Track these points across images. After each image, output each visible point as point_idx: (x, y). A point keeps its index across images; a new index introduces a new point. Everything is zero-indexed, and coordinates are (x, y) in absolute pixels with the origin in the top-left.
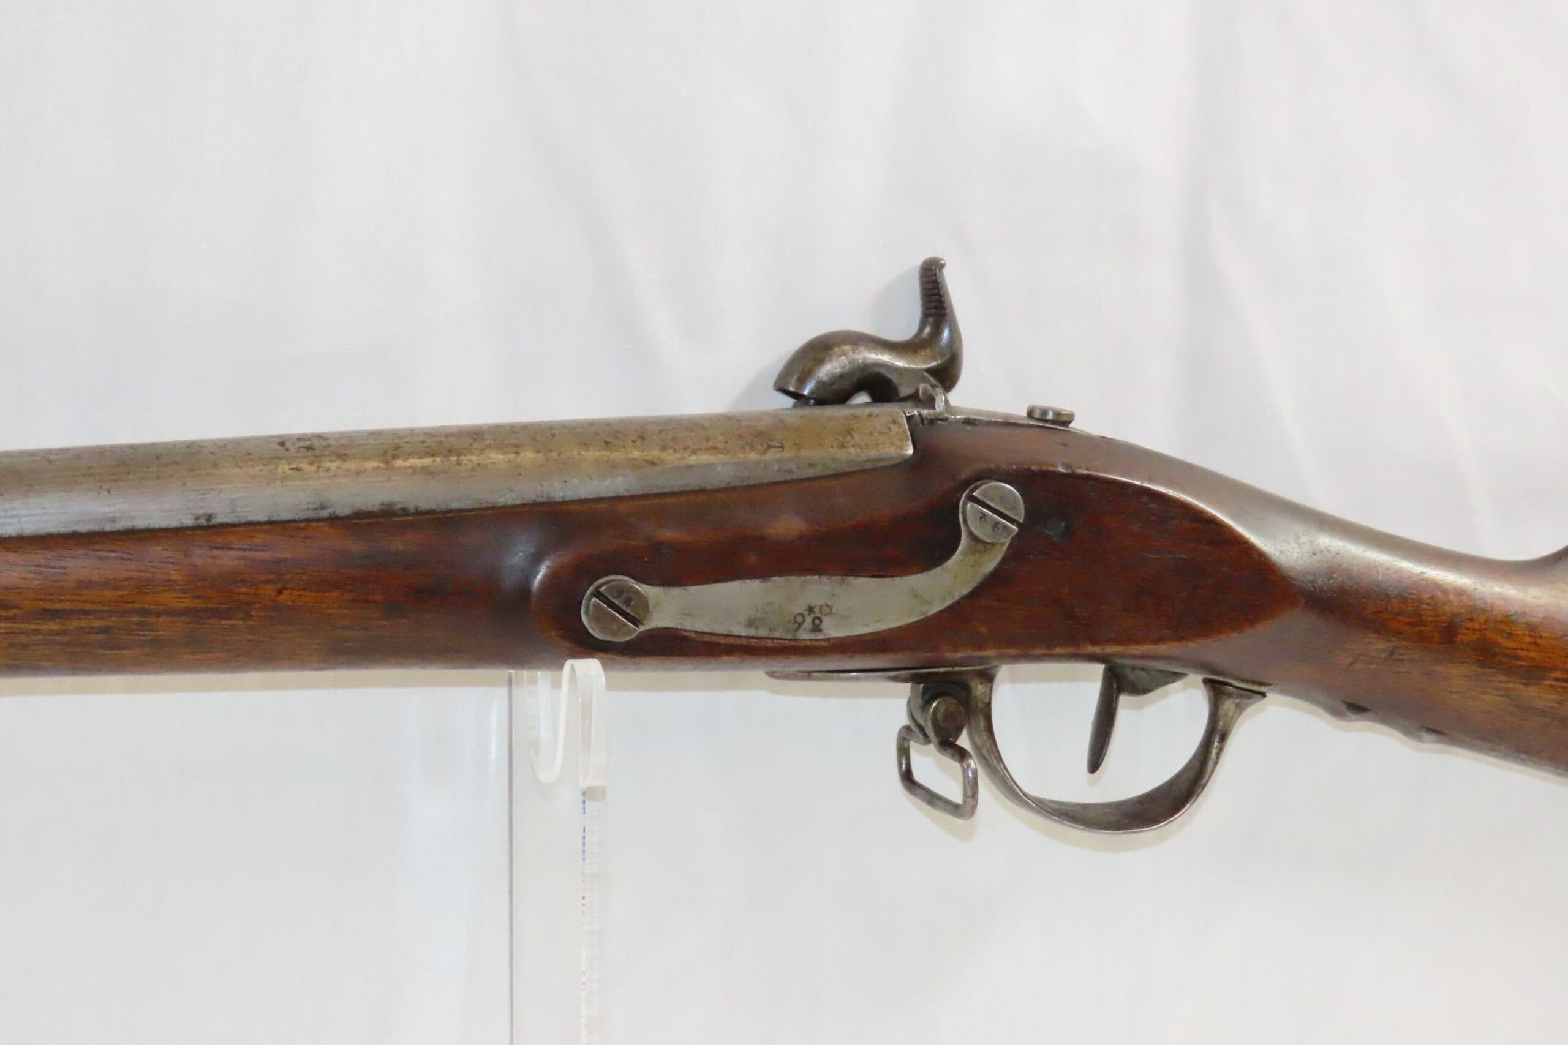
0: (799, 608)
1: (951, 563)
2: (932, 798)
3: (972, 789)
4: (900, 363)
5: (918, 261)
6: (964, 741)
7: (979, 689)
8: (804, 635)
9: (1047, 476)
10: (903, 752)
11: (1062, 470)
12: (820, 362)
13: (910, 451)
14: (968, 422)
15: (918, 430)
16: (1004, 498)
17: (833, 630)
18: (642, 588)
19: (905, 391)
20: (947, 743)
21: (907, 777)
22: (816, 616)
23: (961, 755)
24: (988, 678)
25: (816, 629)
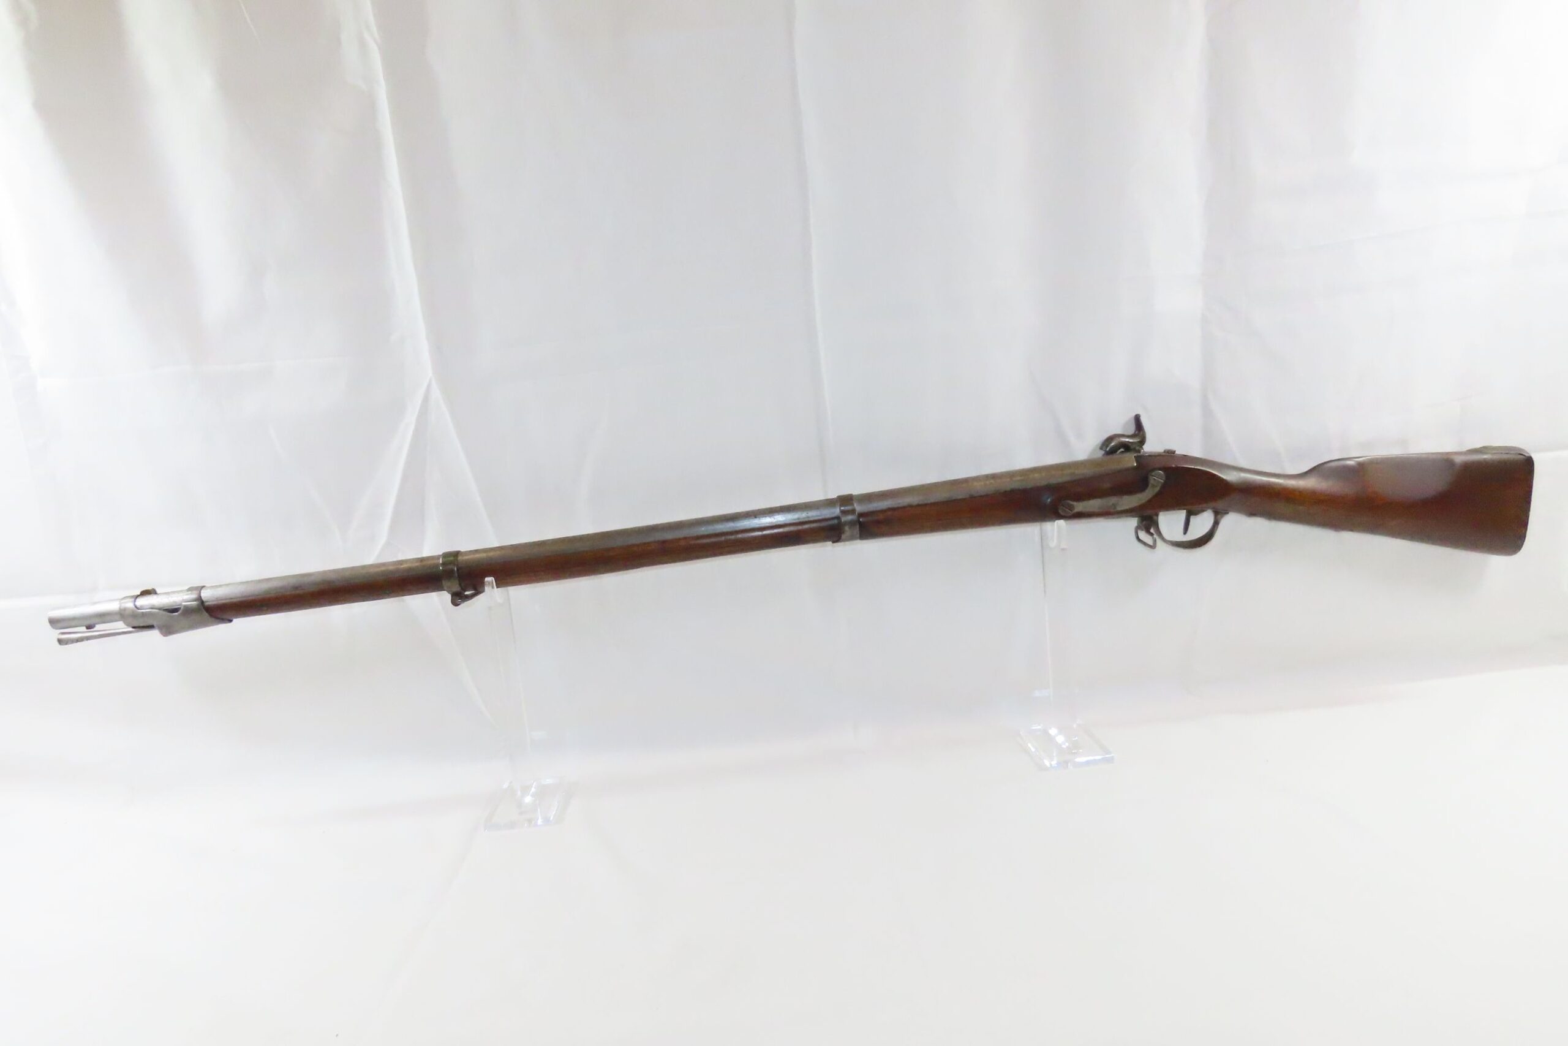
0: (1111, 504)
1: (1147, 491)
2: (1145, 544)
3: (1155, 541)
4: (1131, 441)
5: (1134, 414)
6: (1152, 531)
7: (1155, 517)
8: (1112, 510)
9: (1171, 468)
10: (1137, 533)
11: (1174, 466)
12: (1111, 443)
13: (1135, 464)
14: (1150, 456)
15: (1138, 459)
16: (1160, 474)
17: (1119, 509)
18: (1071, 503)
19: (1132, 447)
20: (1148, 531)
21: (1138, 538)
22: (1114, 505)
23: (1152, 534)
24: (1157, 515)
25: (1115, 508)
